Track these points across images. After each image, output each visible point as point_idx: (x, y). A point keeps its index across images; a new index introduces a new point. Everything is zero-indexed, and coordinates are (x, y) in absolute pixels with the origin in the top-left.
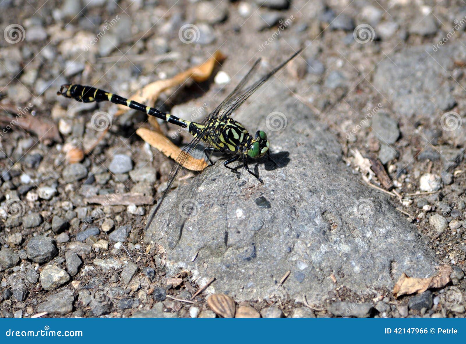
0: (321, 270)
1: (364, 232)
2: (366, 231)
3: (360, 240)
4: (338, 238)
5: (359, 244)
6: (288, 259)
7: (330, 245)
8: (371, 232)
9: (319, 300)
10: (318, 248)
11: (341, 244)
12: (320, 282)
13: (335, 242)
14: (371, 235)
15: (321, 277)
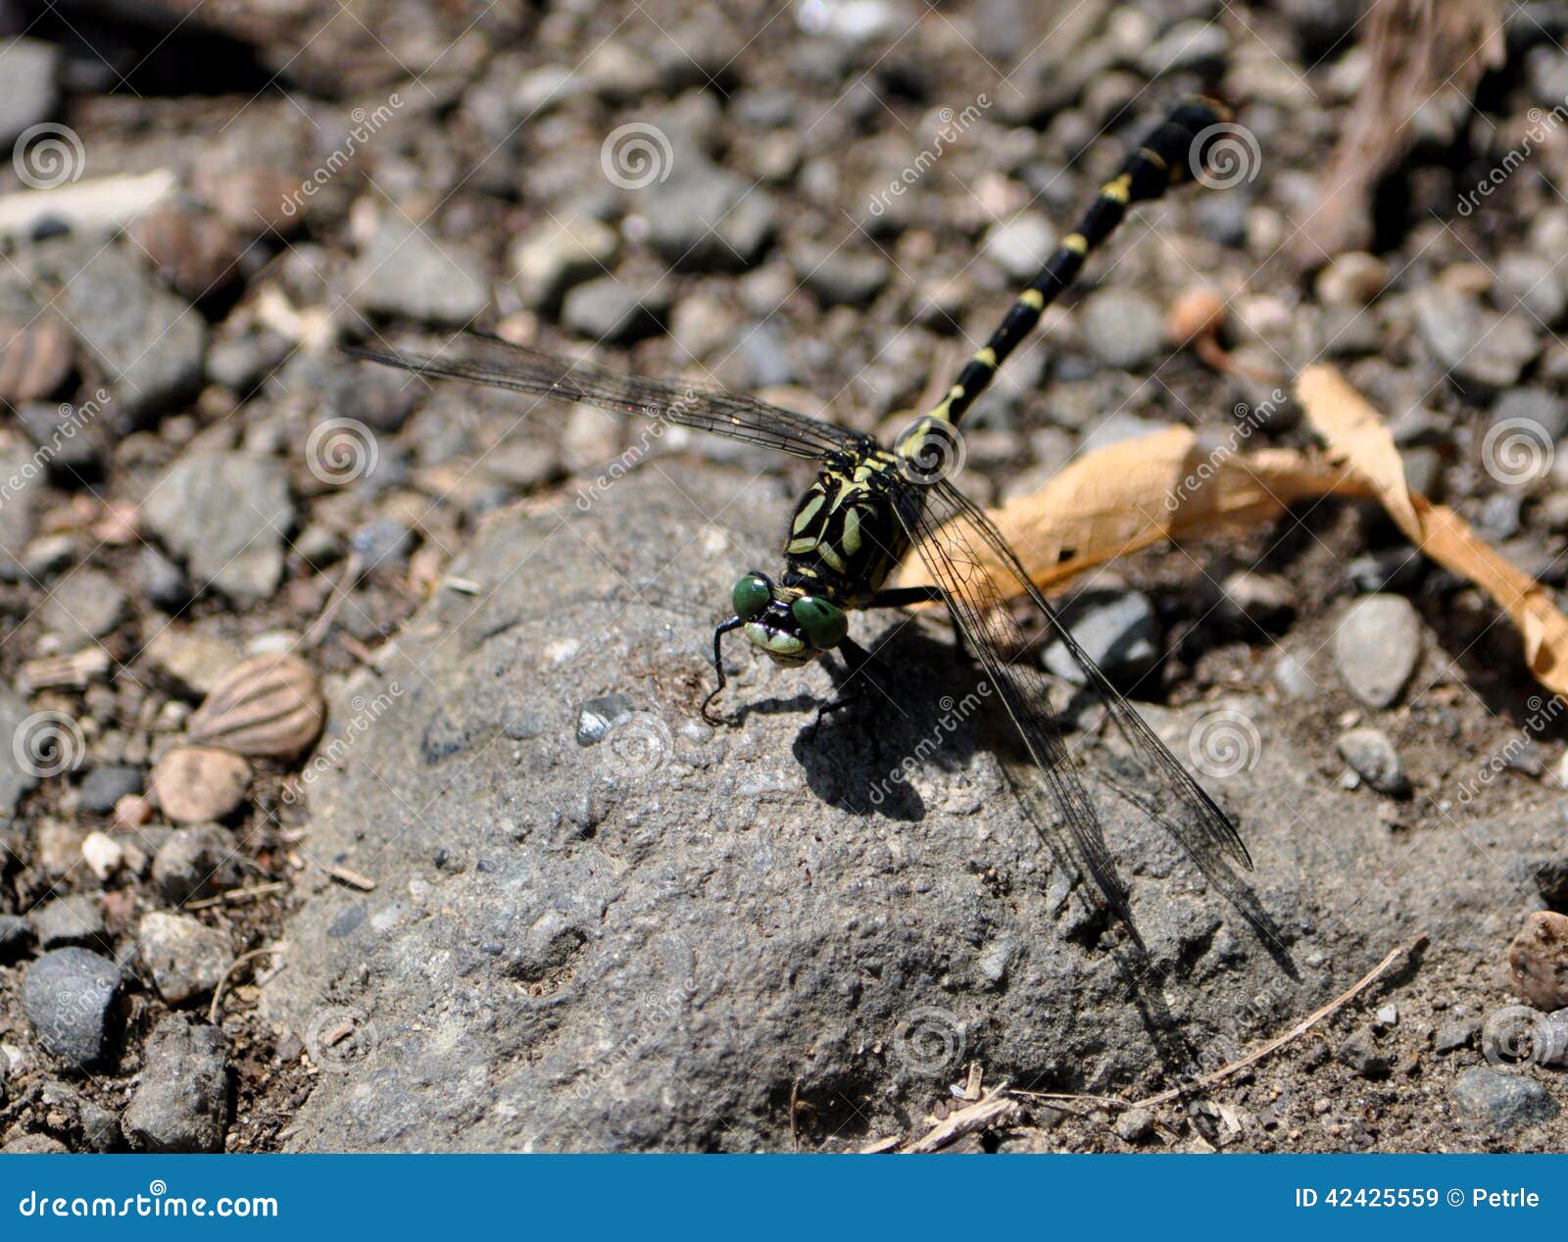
0: (365, 981)
1: (513, 1091)
2: (517, 1096)
3: (478, 1083)
4: (476, 1003)
5: (464, 1082)
6: (414, 867)
7: (450, 981)
8: (513, 1112)
9: (271, 1016)
10: (436, 945)
11: (460, 1018)
12: (330, 994)
13: (466, 999)
14: (505, 1117)
15: (342, 988)
